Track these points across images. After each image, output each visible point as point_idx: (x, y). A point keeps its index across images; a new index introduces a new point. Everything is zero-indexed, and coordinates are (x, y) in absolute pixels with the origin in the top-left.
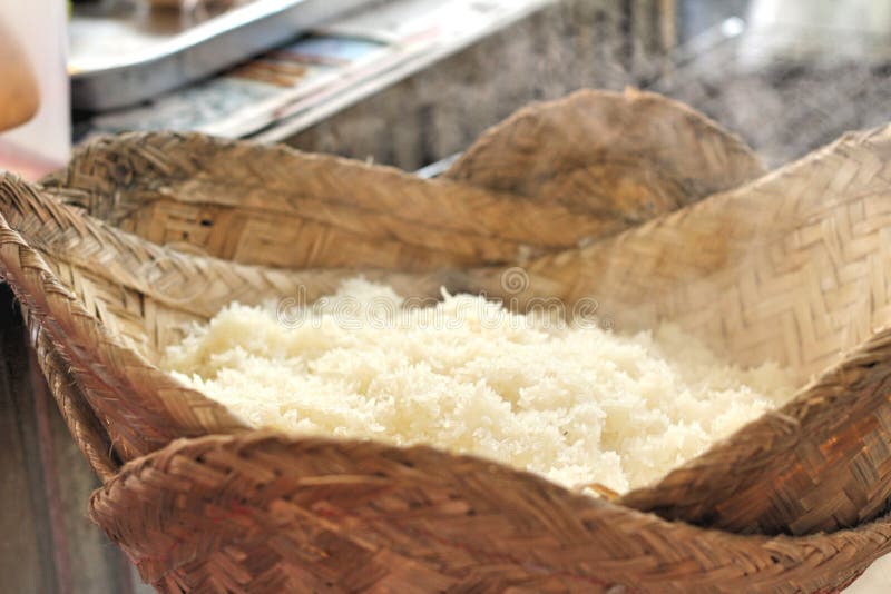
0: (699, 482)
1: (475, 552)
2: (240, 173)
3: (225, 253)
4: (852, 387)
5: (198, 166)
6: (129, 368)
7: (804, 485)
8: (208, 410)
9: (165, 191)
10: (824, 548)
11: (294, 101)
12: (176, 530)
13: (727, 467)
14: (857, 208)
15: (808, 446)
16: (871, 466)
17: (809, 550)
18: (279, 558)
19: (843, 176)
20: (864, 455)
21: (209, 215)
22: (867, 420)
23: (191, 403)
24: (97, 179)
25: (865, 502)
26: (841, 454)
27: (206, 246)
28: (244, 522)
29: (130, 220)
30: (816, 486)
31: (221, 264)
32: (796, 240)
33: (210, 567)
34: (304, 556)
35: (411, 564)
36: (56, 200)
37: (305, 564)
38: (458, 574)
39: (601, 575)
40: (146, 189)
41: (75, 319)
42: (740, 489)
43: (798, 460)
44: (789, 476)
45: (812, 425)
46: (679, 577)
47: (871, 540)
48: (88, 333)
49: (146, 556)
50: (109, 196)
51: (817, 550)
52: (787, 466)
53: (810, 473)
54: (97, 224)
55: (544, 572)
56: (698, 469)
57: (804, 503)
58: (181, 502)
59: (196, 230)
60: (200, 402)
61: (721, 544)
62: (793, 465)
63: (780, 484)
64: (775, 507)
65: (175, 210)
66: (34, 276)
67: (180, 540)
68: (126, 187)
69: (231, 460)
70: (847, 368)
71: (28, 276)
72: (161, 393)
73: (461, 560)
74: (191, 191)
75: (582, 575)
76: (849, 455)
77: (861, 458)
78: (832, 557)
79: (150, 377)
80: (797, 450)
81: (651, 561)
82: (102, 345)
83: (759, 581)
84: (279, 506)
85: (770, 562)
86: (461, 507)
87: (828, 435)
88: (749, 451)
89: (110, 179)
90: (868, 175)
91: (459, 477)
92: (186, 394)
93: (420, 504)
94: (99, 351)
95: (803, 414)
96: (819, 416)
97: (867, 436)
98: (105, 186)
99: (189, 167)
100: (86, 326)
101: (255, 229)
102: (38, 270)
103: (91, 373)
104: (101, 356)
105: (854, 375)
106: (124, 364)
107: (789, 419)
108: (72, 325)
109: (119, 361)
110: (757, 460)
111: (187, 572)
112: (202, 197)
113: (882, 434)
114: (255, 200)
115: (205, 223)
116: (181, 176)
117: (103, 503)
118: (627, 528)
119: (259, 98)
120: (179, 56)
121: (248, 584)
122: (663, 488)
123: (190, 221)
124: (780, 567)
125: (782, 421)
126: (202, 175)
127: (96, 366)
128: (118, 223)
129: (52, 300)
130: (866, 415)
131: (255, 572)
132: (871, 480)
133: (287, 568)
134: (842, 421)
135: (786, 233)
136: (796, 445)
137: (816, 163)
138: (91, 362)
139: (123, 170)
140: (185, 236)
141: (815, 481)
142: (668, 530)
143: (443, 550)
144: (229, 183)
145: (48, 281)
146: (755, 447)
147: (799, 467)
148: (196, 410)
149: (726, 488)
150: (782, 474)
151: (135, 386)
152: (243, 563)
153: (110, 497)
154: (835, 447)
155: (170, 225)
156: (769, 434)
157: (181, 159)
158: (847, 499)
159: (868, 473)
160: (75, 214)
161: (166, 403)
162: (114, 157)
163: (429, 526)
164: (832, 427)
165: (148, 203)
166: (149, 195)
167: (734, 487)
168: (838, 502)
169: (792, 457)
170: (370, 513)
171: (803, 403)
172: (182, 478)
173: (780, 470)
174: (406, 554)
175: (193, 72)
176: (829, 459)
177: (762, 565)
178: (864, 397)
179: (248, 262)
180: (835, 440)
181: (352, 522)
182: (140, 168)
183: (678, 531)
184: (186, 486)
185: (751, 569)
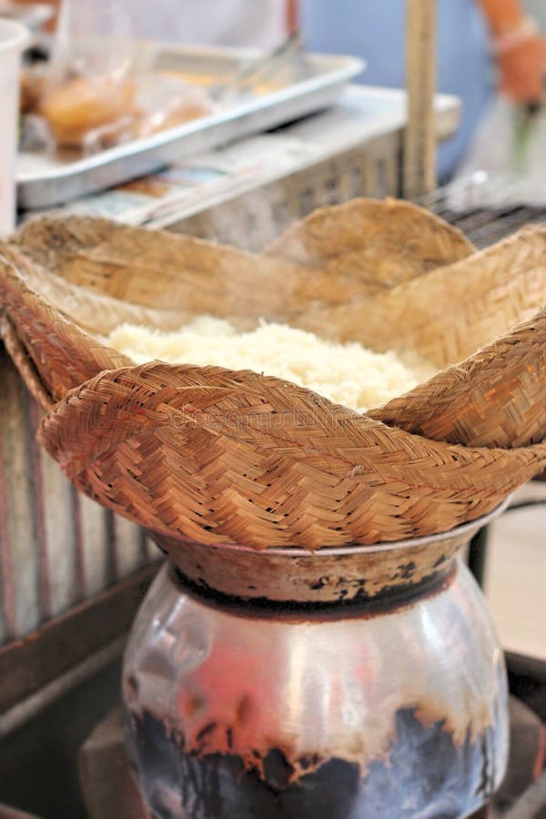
0: (409, 407)
1: (275, 438)
2: (130, 244)
3: (118, 295)
4: (502, 355)
5: (103, 238)
6: (72, 335)
7: (476, 420)
8: (120, 360)
9: (82, 252)
10: (486, 456)
11: (164, 207)
12: (98, 431)
13: (426, 399)
14: (531, 274)
15: (477, 393)
16: (518, 412)
17: (476, 456)
18: (160, 444)
19: (523, 253)
20: (513, 404)
21: (110, 270)
22: (514, 380)
23: (109, 355)
24: (38, 242)
25: (515, 437)
26: (498, 401)
27: (106, 290)
28: (142, 419)
29: (58, 269)
30: (483, 421)
31: (116, 303)
32: (493, 296)
33: (117, 455)
34: (175, 442)
35: (239, 445)
36: (15, 250)
37: (175, 448)
38: (265, 453)
39: (349, 457)
40: (69, 250)
41: (40, 307)
42: (436, 416)
43: (470, 401)
44: (465, 411)
45: (478, 378)
46: (396, 462)
47: (518, 458)
48: (47, 314)
49: (76, 455)
50: (46, 253)
51: (482, 457)
52: (463, 404)
53: (479, 411)
54: (39, 269)
55: (316, 453)
56: (409, 398)
57: (475, 430)
58: (103, 410)
59: (100, 280)
60: (114, 355)
61: (421, 443)
62: (467, 405)
63: (460, 416)
64: (457, 430)
65: (88, 266)
66: (14, 282)
67: (100, 438)
68: (56, 249)
69: (137, 379)
70: (499, 344)
71: (11, 283)
72: (91, 350)
73: (268, 443)
74: (98, 254)
75: (338, 457)
76: (503, 402)
77: (512, 406)
78: (491, 463)
79: (85, 341)
80: (469, 393)
81: (379, 450)
82: (56, 322)
83: (445, 471)
84: (162, 406)
85: (452, 459)
86: (268, 408)
87: (489, 387)
88: (439, 389)
89: (47, 242)
90: (538, 252)
91: (267, 389)
92: (106, 350)
93: (246, 406)
94: (54, 325)
95: (471, 369)
96: (482, 372)
97: (515, 391)
98: (44, 247)
99: (96, 238)
100: (46, 311)
101: (137, 282)
102: (17, 279)
103: (47, 342)
104: (56, 329)
105: (504, 348)
106: (69, 333)
107: (463, 371)
108: (37, 310)
109: (66, 331)
110: (444, 396)
111: (102, 461)
112: (105, 258)
113: (525, 392)
114: (139, 263)
115: (107, 276)
116: (90, 243)
117: (52, 420)
118: (364, 427)
119: (138, 205)
120: (84, 175)
121: (141, 463)
122: (386, 409)
123: (96, 274)
124: (458, 464)
125: (459, 372)
126: (105, 245)
127: (50, 337)
128: (52, 270)
129: (26, 296)
130: (513, 378)
131: (145, 455)
132: (519, 422)
133: (164, 450)
134: (497, 379)
135: (487, 291)
136: (469, 390)
137: (506, 246)
138: (48, 333)
139: (55, 238)
140: (93, 284)
141: (483, 417)
142: (389, 431)
143: (257, 436)
144: (123, 251)
145: (23, 285)
146: (443, 387)
147: (472, 406)
148: (112, 360)
149: (426, 413)
150: (461, 409)
151: (75, 346)
152: (139, 449)
153: (58, 413)
154: (494, 395)
155: (85, 276)
156: (451, 380)
157: (92, 232)
158: (503, 432)
159: (516, 416)
160: (27, 261)
161: (95, 356)
162: (50, 228)
163: (250, 420)
164: (492, 382)
165: (70, 259)
166: (71, 254)
167: (431, 415)
168: (497, 433)
169: (467, 399)
170: (216, 411)
171: (472, 362)
172: (106, 393)
173: (460, 406)
174: (234, 438)
175: (93, 186)
176: (490, 403)
177: (447, 461)
178: (511, 365)
179: (134, 302)
180: (494, 391)
181: (205, 417)
182: (65, 236)
183: (395, 432)
184: (107, 399)
185: (441, 463)
